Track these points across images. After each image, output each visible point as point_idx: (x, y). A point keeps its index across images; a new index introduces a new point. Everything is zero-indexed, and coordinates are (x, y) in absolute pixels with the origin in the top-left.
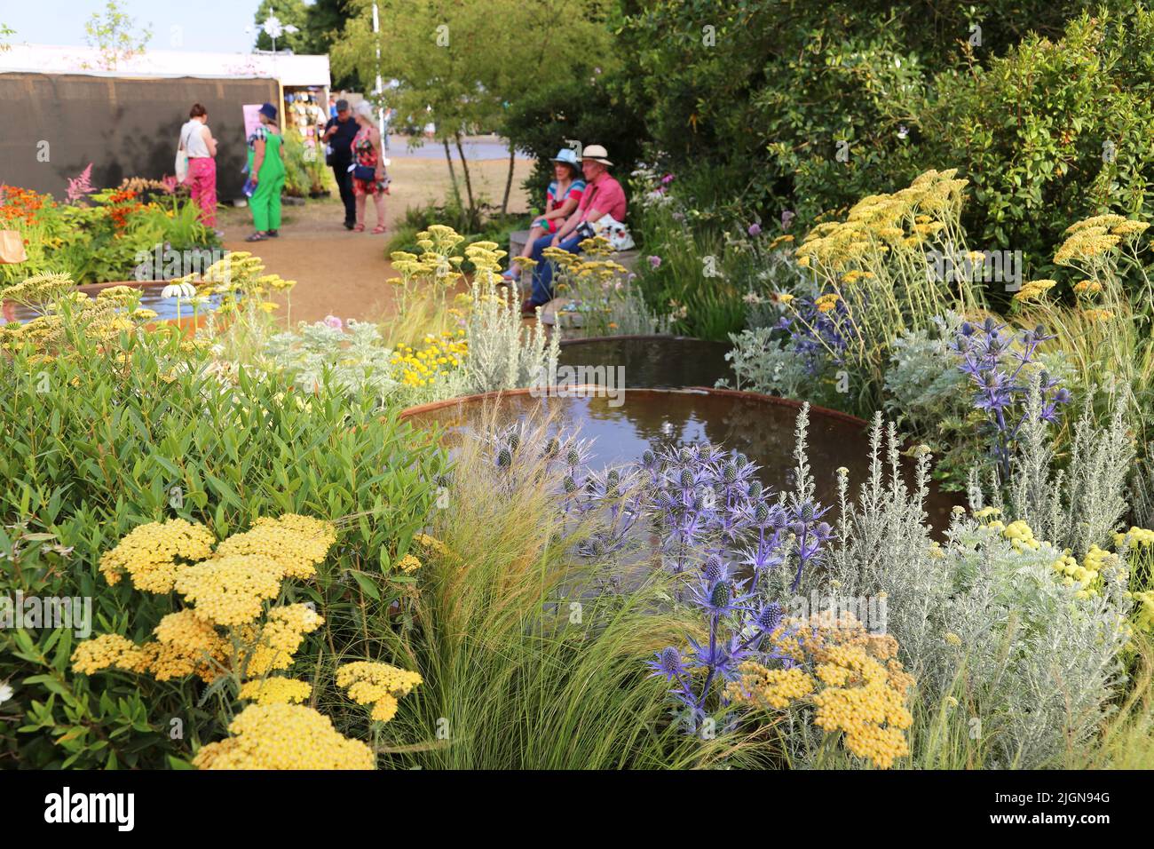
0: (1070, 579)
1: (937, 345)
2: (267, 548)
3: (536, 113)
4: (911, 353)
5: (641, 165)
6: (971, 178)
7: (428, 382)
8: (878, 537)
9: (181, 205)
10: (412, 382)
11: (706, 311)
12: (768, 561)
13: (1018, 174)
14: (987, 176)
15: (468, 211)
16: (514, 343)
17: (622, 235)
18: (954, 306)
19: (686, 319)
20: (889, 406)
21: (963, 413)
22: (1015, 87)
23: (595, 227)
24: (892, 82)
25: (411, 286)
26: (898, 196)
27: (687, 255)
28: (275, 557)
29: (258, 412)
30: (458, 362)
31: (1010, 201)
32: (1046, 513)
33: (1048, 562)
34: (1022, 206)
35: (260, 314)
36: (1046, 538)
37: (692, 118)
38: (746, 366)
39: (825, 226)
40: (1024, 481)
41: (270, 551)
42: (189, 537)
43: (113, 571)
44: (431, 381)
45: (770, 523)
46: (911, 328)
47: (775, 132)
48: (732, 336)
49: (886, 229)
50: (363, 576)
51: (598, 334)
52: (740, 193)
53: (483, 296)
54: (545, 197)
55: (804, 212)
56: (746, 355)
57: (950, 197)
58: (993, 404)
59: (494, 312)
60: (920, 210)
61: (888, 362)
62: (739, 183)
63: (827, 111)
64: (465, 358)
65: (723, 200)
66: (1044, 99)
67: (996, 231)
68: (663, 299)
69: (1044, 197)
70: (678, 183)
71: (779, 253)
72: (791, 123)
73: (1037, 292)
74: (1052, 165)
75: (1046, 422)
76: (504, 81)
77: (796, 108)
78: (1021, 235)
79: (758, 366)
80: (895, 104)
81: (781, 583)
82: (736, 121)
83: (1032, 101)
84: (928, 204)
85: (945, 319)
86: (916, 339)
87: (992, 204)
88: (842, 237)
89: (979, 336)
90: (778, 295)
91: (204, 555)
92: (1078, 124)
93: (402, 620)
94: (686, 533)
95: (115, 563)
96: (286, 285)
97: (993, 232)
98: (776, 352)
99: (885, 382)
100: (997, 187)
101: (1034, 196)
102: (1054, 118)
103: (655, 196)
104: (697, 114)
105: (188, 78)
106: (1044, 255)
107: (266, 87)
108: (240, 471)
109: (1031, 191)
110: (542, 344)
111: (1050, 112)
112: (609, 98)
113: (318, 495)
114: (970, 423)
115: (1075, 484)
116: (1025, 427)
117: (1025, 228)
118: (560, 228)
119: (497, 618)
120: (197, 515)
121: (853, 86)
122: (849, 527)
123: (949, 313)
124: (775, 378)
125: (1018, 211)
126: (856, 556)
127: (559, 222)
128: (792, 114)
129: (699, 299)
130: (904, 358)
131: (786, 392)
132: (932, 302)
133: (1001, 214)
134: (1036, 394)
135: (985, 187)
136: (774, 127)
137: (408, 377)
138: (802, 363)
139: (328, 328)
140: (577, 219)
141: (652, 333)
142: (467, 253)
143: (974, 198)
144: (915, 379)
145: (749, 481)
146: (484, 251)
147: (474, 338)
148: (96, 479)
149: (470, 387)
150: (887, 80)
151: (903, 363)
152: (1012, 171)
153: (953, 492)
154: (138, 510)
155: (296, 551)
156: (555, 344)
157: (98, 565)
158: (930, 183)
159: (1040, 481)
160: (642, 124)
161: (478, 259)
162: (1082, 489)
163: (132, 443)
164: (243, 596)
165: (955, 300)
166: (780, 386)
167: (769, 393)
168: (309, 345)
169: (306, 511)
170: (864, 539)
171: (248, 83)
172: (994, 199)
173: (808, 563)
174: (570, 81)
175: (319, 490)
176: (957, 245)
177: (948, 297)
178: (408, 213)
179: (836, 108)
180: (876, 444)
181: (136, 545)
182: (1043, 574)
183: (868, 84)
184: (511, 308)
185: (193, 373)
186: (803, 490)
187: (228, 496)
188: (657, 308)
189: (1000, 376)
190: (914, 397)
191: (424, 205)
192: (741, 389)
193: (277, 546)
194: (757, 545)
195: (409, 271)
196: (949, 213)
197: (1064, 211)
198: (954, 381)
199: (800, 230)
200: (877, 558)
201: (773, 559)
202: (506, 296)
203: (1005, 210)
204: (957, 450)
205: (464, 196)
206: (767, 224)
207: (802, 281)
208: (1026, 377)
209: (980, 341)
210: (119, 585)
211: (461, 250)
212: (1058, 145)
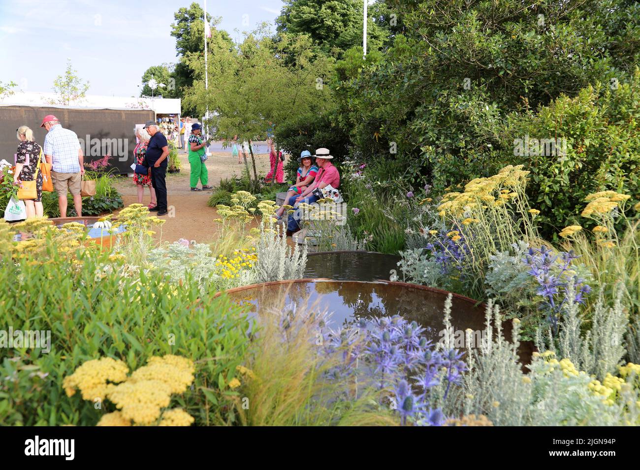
0: (597, 393)
1: (515, 260)
2: (160, 376)
3: (292, 131)
4: (500, 264)
5: (347, 158)
6: (531, 170)
7: (235, 276)
8: (491, 369)
9: (100, 176)
10: (227, 276)
11: (383, 237)
12: (431, 383)
13: (557, 167)
14: (539, 168)
15: (254, 182)
16: (283, 255)
17: (337, 196)
18: (522, 238)
19: (373, 242)
20: (488, 292)
21: (529, 297)
22: (554, 122)
23: (323, 191)
24: (484, 118)
25: (226, 224)
26: (492, 179)
27: (373, 207)
28: (165, 381)
29: (150, 296)
30: (252, 265)
31: (552, 182)
32: (580, 354)
33: (585, 384)
34: (558, 185)
35: (145, 237)
36: (581, 369)
37: (375, 134)
38: (409, 269)
39: (452, 194)
40: (568, 336)
41: (163, 378)
42: (114, 369)
43: (71, 388)
44: (238, 275)
45: (432, 361)
46: (500, 251)
47: (421, 142)
48: (401, 253)
49: (486, 196)
50: (208, 391)
51: (326, 250)
52: (402, 175)
53: (266, 229)
54: (296, 175)
55: (437, 184)
56: (409, 263)
57: (520, 179)
58: (548, 293)
59: (272, 239)
60: (503, 186)
61: (487, 268)
62: (402, 169)
63: (449, 132)
64: (255, 264)
65: (393, 178)
66: (569, 129)
67: (545, 198)
68: (360, 231)
69: (570, 180)
70: (368, 168)
71: (424, 208)
72: (430, 138)
73: (571, 232)
74: (574, 163)
75: (578, 304)
76: (275, 114)
77: (433, 130)
78: (558, 199)
79: (415, 269)
80: (486, 129)
81: (438, 395)
82: (400, 137)
83: (563, 130)
84: (509, 183)
85: (518, 245)
86: (502, 256)
87: (542, 183)
88: (463, 200)
89: (538, 256)
90: (424, 230)
91: (123, 379)
92: (587, 142)
93: (228, 416)
94: (386, 367)
95: (73, 384)
96: (160, 222)
97: (543, 198)
98: (425, 262)
99: (486, 279)
100: (545, 174)
101: (565, 180)
102: (575, 138)
103: (355, 175)
104: (378, 132)
105: (107, 109)
106: (571, 211)
107: (148, 115)
108: (142, 330)
109: (563, 177)
110: (298, 256)
111: (572, 136)
112: (330, 123)
113: (186, 345)
114: (534, 303)
115: (596, 338)
116: (565, 306)
117: (561, 196)
118: (304, 191)
119: (279, 414)
120: (117, 355)
121: (463, 119)
122: (473, 362)
123: (520, 242)
124: (425, 276)
125: (556, 188)
126: (478, 379)
127: (303, 188)
128: (431, 134)
129: (379, 231)
130: (496, 267)
131: (431, 284)
132: (511, 236)
133: (547, 189)
134: (572, 288)
135: (538, 174)
136: (421, 140)
137: (225, 273)
138: (439, 268)
139: (182, 246)
140: (313, 186)
141: (355, 249)
142: (258, 206)
143: (533, 180)
144: (502, 278)
145: (419, 337)
146: (267, 206)
147: (260, 252)
148: (60, 332)
149: (258, 279)
150: (482, 116)
151: (496, 269)
152: (553, 166)
153: (526, 341)
154: (84, 352)
155: (176, 378)
156: (304, 256)
157: (62, 385)
158: (509, 172)
159: (576, 336)
160: (348, 136)
161: (264, 209)
162: (600, 342)
163: (81, 313)
164: (150, 405)
165: (523, 235)
166: (427, 280)
167: (421, 284)
168: (172, 255)
169: (178, 353)
170: (483, 370)
171: (138, 113)
172: (543, 180)
173: (452, 383)
174: (309, 114)
175: (186, 342)
176: (524, 204)
177: (519, 233)
178: (221, 182)
179: (454, 131)
180: (489, 317)
181: (84, 373)
182: (583, 391)
183: (472, 118)
184: (281, 237)
185: (115, 273)
186: (448, 342)
187: (135, 344)
188: (358, 236)
189: (551, 277)
190: (502, 288)
191: (230, 178)
192: (406, 281)
193: (166, 375)
194: (424, 373)
195: (226, 215)
196: (519, 188)
197: (580, 187)
198: (525, 280)
199: (437, 194)
200: (490, 381)
201: (434, 382)
202: (278, 230)
203: (549, 186)
204: (527, 317)
205: (252, 173)
206: (417, 191)
207: (436, 222)
208: (564, 278)
209: (539, 258)
210: (74, 396)
211: (254, 204)
212: (577, 153)
